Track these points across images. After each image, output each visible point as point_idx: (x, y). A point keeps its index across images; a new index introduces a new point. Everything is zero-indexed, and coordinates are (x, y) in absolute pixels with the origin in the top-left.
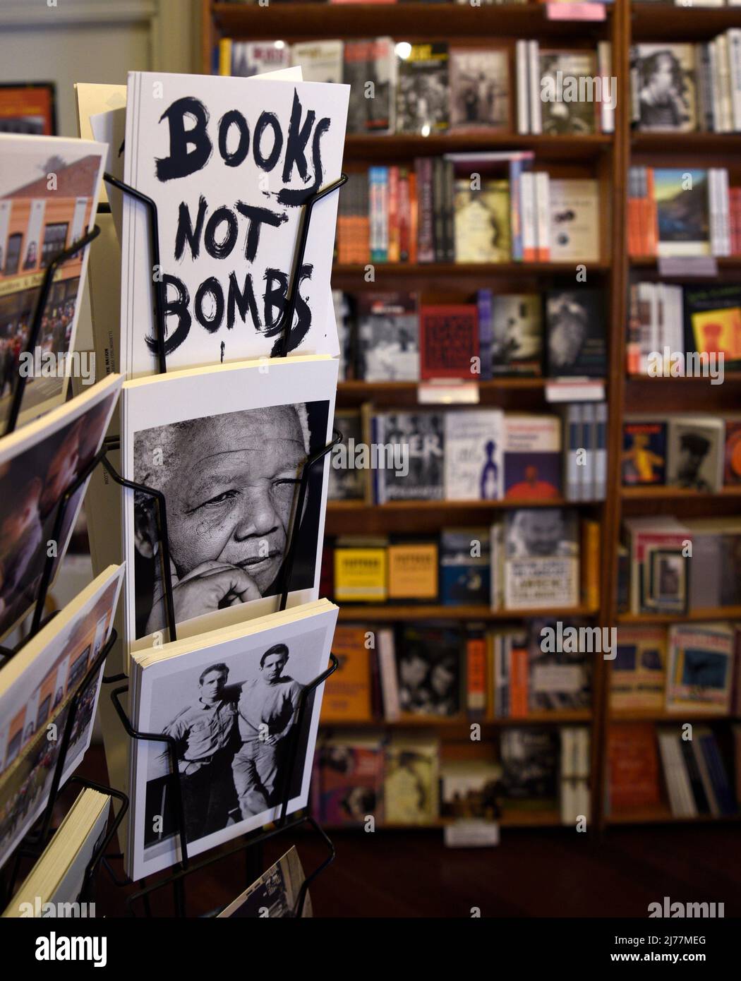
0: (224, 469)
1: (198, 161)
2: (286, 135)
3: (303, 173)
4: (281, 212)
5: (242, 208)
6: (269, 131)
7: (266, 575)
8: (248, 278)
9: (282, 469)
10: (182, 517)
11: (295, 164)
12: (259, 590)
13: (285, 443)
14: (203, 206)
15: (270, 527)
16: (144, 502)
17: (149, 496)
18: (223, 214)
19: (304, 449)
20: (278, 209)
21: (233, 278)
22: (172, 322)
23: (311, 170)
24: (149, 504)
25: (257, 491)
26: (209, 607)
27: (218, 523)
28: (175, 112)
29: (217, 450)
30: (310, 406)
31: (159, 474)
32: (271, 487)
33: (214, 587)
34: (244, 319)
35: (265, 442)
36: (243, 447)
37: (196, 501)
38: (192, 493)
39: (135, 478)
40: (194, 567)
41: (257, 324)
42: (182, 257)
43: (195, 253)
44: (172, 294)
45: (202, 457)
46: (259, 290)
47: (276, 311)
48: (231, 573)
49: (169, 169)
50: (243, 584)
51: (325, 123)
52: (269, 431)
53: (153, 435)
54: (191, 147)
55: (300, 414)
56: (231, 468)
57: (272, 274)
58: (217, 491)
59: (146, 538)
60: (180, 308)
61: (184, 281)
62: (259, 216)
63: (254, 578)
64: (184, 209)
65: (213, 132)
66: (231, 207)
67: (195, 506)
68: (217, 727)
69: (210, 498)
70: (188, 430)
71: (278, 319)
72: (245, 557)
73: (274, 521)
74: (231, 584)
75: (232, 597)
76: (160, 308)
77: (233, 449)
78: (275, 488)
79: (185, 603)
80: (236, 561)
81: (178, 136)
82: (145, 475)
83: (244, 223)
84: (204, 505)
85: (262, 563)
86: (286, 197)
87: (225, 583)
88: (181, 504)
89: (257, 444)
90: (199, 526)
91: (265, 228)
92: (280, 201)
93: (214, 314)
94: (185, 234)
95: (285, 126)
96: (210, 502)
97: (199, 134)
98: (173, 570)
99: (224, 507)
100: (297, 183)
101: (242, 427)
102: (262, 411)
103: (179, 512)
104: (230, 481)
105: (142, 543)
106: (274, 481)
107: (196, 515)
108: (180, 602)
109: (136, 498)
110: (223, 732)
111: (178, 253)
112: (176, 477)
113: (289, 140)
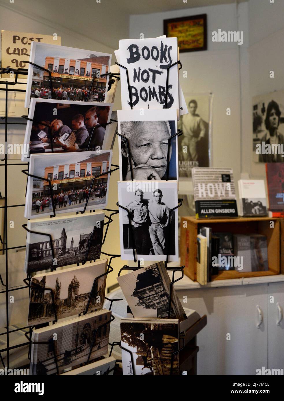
0: (146, 137)
1: (137, 59)
2: (160, 52)
3: (166, 60)
4: (161, 71)
5: (150, 70)
6: (155, 51)
7: (162, 172)
8: (154, 88)
9: (163, 140)
10: (135, 148)
11: (163, 58)
12: (160, 177)
13: (164, 132)
14: (140, 69)
15: (161, 157)
16: (124, 141)
17: (125, 140)
18: (145, 71)
19: (169, 134)
20: (160, 70)
21: (149, 88)
22: (134, 98)
23: (168, 60)
24: (125, 142)
25: (157, 145)
26: (144, 178)
27: (146, 152)
28: (131, 48)
29: (144, 131)
30: (170, 122)
31: (128, 134)
32: (161, 145)
33: (146, 172)
34: (154, 99)
35: (158, 131)
36: (151, 131)
37: (139, 144)
38: (137, 142)
39: (121, 134)
40: (139, 164)
41: (158, 100)
42: (135, 81)
43: (139, 81)
44: (134, 91)
45: (140, 132)
46: (157, 91)
47: (163, 97)
48: (151, 169)
49: (130, 61)
50: (155, 174)
51: (171, 48)
52: (159, 128)
53: (126, 123)
54: (135, 56)
55: (167, 124)
56: (148, 137)
57: (160, 87)
58: (145, 143)
59: (125, 151)
60: (136, 94)
61: (137, 88)
62: (155, 72)
63: (158, 172)
64: (135, 70)
65: (140, 52)
66: (147, 70)
67: (139, 146)
68: (142, 213)
69: (143, 144)
70: (135, 124)
71: (164, 99)
72: (155, 165)
73: (163, 156)
74: (151, 173)
75: (152, 177)
76: (131, 94)
77: (148, 131)
78: (162, 145)
79: (137, 174)
80: (152, 166)
81: (132, 53)
82: (124, 133)
83: (151, 74)
84: (141, 146)
85: (160, 168)
86: (162, 67)
87: (150, 171)
88: (134, 144)
89: (155, 131)
90: (140, 152)
91: (157, 75)
92: (160, 68)
93: (145, 97)
94: (135, 76)
95: (159, 49)
96: (143, 145)
97: (137, 52)
98: (133, 163)
99: (147, 148)
100: (164, 63)
101: (150, 125)
102: (156, 122)
103: (134, 147)
104: (148, 141)
105: (124, 152)
106: (161, 143)
107: (139, 148)
108: (136, 174)
109: (122, 139)
110: (145, 215)
111: (134, 81)
112: (132, 136)
113: (161, 52)
